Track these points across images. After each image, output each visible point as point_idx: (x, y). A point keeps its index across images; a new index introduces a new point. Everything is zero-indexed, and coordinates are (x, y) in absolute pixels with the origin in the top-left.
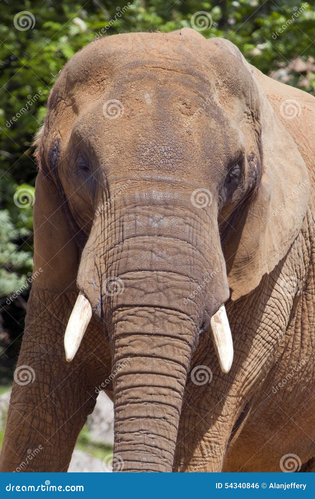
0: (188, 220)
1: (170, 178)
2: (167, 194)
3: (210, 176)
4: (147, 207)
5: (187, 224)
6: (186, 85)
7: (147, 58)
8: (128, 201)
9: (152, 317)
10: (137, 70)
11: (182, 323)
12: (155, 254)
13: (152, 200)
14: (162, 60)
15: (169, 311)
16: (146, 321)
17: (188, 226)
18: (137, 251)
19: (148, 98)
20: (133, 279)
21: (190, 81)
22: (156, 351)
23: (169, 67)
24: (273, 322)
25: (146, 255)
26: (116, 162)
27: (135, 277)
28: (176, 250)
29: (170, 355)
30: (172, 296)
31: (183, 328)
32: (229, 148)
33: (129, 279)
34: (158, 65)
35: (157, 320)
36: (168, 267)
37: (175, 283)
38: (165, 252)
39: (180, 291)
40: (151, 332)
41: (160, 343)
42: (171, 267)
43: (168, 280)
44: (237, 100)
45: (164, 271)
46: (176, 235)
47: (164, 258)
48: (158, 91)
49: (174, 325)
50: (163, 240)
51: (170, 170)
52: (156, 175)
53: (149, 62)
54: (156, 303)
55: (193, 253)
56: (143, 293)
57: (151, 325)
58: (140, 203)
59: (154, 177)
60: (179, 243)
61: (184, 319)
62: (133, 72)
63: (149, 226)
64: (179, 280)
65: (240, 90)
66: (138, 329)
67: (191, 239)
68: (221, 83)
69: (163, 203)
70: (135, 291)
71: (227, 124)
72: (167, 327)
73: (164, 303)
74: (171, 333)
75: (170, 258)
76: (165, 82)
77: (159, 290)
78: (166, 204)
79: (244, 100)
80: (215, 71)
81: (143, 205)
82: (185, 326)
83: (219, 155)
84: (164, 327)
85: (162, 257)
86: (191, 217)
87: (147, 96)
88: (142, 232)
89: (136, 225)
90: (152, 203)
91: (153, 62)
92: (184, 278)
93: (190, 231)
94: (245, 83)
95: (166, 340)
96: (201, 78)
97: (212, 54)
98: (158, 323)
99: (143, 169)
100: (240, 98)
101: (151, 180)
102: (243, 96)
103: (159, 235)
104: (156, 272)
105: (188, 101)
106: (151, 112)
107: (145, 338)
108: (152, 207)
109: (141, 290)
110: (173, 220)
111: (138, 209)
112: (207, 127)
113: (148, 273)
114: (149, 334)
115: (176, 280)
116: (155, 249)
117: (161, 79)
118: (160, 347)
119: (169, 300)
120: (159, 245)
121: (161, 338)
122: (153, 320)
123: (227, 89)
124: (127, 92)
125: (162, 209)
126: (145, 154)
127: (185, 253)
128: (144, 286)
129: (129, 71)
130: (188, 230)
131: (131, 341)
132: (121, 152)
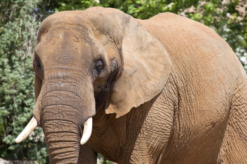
0: (73, 84)
1: (67, 67)
2: (64, 74)
3: (84, 66)
4: (56, 79)
5: (72, 85)
6: (77, 30)
7: (63, 20)
8: (50, 77)
9: (57, 125)
10: (58, 25)
11: (70, 125)
12: (58, 98)
13: (58, 76)
14: (69, 21)
15: (64, 121)
16: (54, 126)
17: (73, 86)
18: (51, 97)
19: (61, 36)
20: (49, 109)
21: (79, 28)
22: (61, 139)
23: (71, 23)
24: (158, 123)
25: (54, 99)
26: (46, 62)
27: (50, 108)
28: (66, 96)
29: (67, 139)
30: (65, 115)
31: (71, 127)
32: (93, 54)
33: (48, 109)
34: (67, 23)
35: (59, 126)
36: (63, 103)
37: (66, 109)
38: (62, 97)
39: (68, 113)
40: (57, 131)
41: (61, 136)
42: (64, 103)
43: (63, 108)
44: (104, 36)
45: (61, 105)
46: (67, 90)
47: (61, 99)
48: (65, 33)
49: (66, 127)
50: (62, 92)
51: (66, 64)
52: (60, 66)
53: (63, 22)
54: (58, 118)
55: (75, 97)
56: (53, 114)
57: (57, 128)
58: (54, 78)
59: (60, 67)
60: (68, 93)
61: (71, 124)
62: (57, 26)
63: (56, 87)
64: (68, 108)
65: (105, 32)
66: (52, 130)
67: (74, 91)
68: (95, 29)
69: (62, 77)
70: (50, 114)
71: (94, 45)
72: (64, 128)
73: (61, 118)
74: (65, 130)
75: (64, 99)
76: (68, 29)
77: (59, 113)
78: (64, 78)
79: (108, 36)
80: (91, 24)
81: (55, 79)
82: (72, 127)
83: (89, 57)
84: (62, 129)
85: (60, 99)
86: (74, 82)
87: (61, 35)
88: (53, 89)
89: (51, 86)
90: (58, 77)
91: (65, 22)
92: (70, 107)
93: (73, 88)
94: (108, 29)
95: (64, 134)
96: (84, 27)
97: (91, 17)
98: (60, 127)
99: (56, 64)
100: (106, 35)
101: (58, 68)
102: (107, 34)
103: (60, 90)
104: (58, 105)
105: (77, 36)
106: (61, 41)
107: (55, 134)
108: (58, 79)
109: (52, 113)
110: (66, 84)
111: (53, 80)
112: (85, 46)
113: (55, 106)
114: (57, 132)
115: (66, 108)
116: (58, 96)
117: (67, 28)
118: (62, 137)
119: (64, 117)
120: (60, 94)
121: (62, 133)
122: (57, 126)
123: (98, 32)
124: (54, 34)
125: (62, 80)
126: (57, 58)
127: (71, 97)
128: (53, 111)
129: (55, 26)
130: (72, 88)
131: (50, 136)
132: (49, 58)
